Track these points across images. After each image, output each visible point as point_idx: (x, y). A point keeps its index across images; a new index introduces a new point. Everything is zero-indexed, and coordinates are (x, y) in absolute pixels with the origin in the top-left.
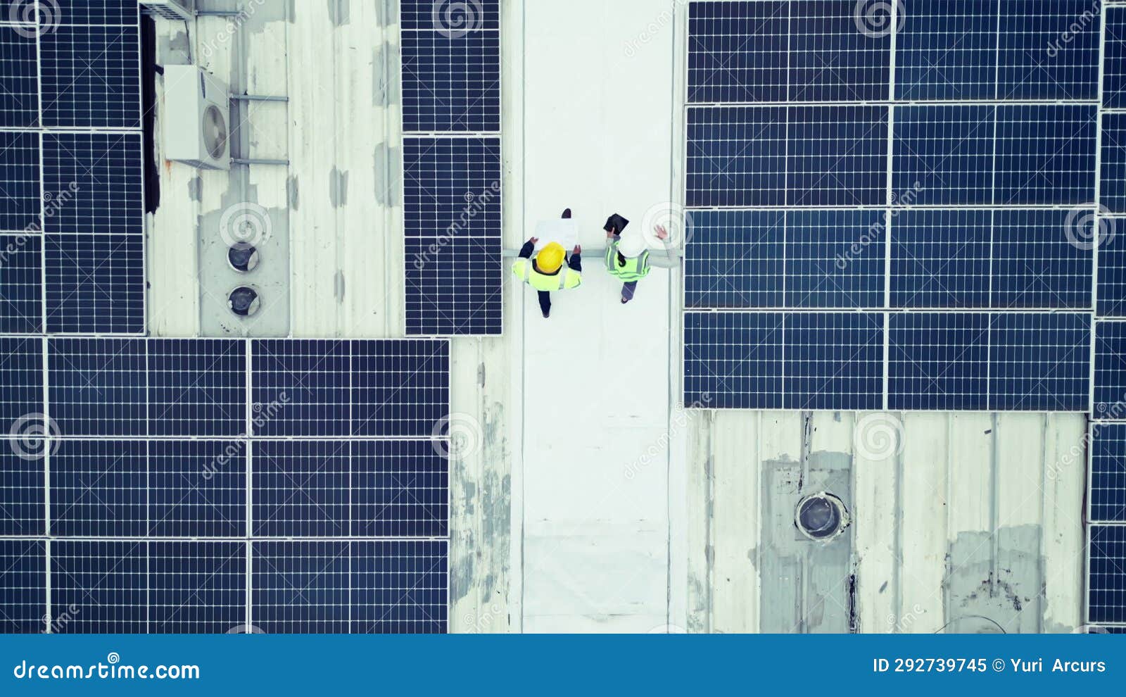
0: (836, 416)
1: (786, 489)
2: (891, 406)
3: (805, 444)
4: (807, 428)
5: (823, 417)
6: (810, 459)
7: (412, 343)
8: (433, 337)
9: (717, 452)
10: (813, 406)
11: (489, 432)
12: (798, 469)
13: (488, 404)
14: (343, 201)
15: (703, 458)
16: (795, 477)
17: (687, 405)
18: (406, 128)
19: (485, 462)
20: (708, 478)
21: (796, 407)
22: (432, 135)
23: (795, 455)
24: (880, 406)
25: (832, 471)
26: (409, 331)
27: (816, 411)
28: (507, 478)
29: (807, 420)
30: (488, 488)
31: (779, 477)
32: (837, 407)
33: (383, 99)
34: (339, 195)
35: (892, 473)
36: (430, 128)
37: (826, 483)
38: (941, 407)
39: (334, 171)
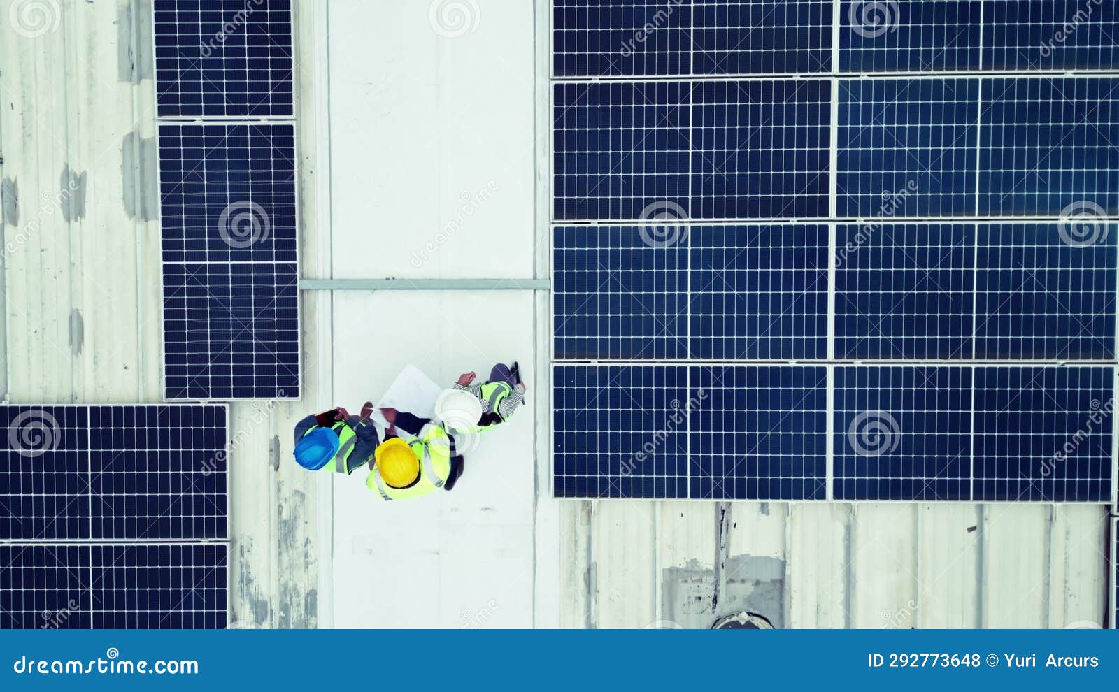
0: (763, 508)
1: (696, 606)
2: (837, 495)
3: (720, 546)
4: (723, 523)
5: (744, 510)
6: (726, 566)
7: (175, 409)
8: (204, 402)
9: (599, 556)
10: (730, 495)
11: (286, 531)
12: (711, 579)
13: (286, 492)
14: (80, 213)
15: (582, 565)
16: (707, 590)
17: (558, 492)
18: (162, 111)
19: (280, 574)
20: (589, 592)
21: (706, 495)
22: (199, 121)
23: (707, 562)
24: (821, 495)
25: (758, 583)
26: (170, 394)
27: (735, 501)
28: (312, 594)
29: (722, 513)
30: (285, 608)
31: (686, 590)
32: (763, 496)
33: (131, 73)
34: (74, 207)
35: (841, 586)
36: (197, 112)
37: (749, 600)
38: (907, 496)
39: (67, 173)
